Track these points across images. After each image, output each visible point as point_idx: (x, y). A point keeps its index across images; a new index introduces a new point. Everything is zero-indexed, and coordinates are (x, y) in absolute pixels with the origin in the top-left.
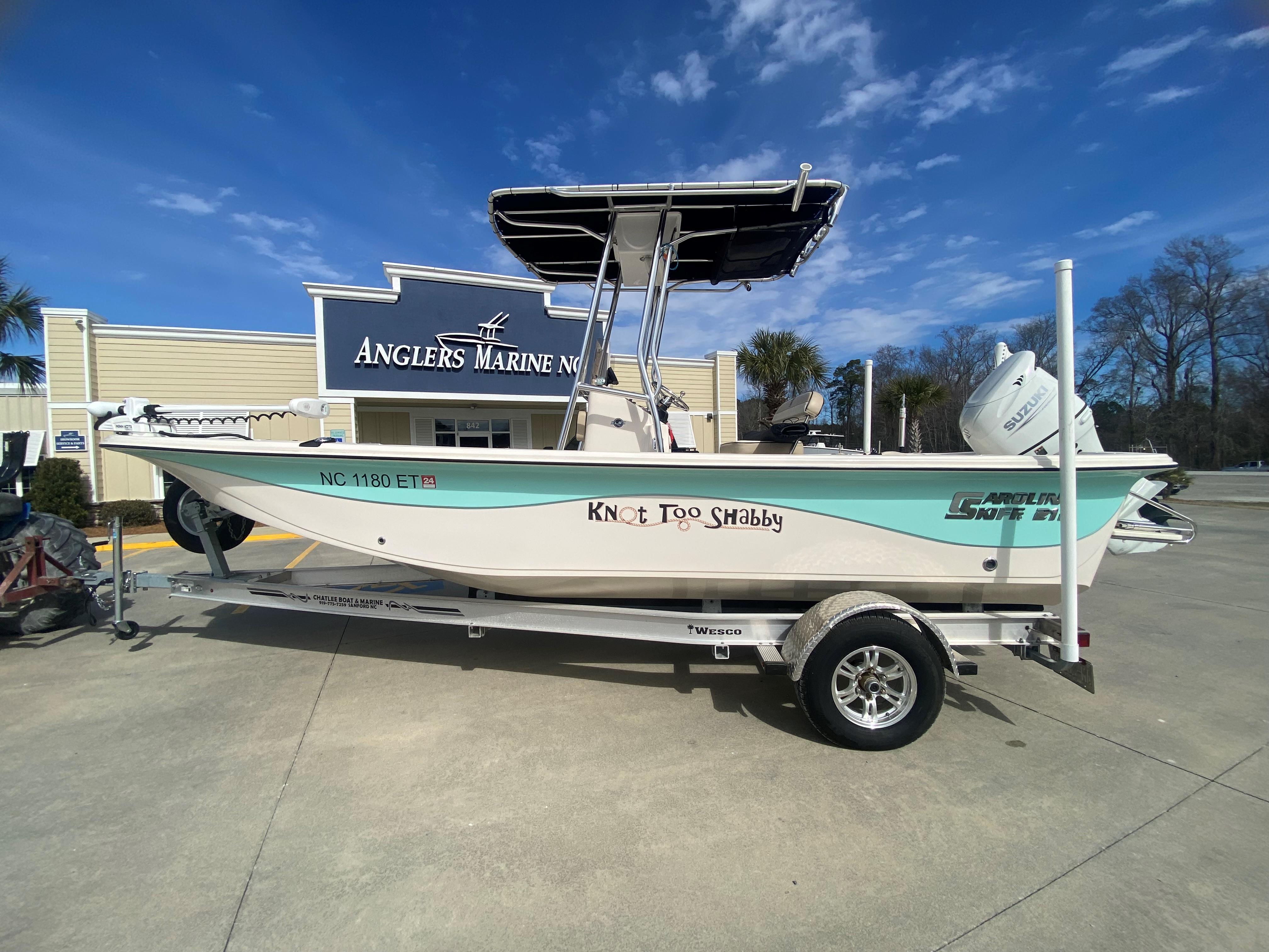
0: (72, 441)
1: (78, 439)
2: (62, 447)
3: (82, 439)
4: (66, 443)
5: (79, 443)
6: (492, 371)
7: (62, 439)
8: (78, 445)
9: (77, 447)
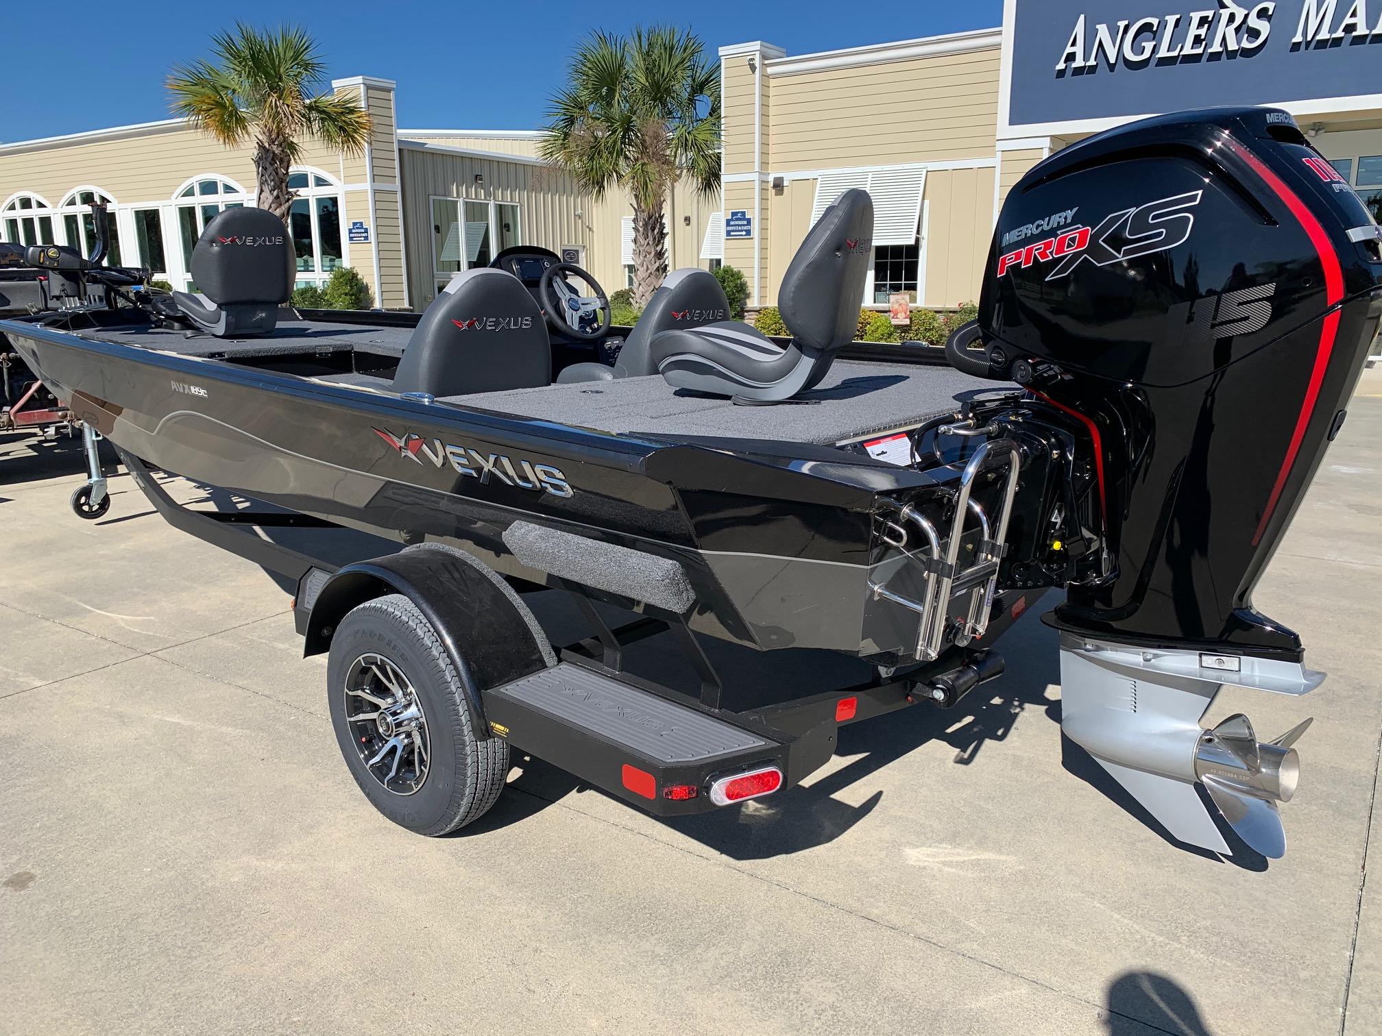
0: (741, 225)
1: (745, 222)
2: (732, 233)
3: (749, 221)
4: (734, 228)
5: (745, 228)
6: (1337, 42)
7: (732, 223)
8: (746, 231)
9: (744, 233)
